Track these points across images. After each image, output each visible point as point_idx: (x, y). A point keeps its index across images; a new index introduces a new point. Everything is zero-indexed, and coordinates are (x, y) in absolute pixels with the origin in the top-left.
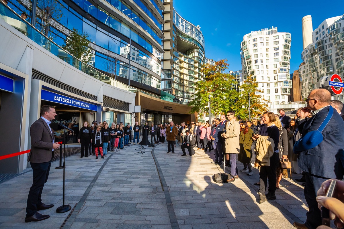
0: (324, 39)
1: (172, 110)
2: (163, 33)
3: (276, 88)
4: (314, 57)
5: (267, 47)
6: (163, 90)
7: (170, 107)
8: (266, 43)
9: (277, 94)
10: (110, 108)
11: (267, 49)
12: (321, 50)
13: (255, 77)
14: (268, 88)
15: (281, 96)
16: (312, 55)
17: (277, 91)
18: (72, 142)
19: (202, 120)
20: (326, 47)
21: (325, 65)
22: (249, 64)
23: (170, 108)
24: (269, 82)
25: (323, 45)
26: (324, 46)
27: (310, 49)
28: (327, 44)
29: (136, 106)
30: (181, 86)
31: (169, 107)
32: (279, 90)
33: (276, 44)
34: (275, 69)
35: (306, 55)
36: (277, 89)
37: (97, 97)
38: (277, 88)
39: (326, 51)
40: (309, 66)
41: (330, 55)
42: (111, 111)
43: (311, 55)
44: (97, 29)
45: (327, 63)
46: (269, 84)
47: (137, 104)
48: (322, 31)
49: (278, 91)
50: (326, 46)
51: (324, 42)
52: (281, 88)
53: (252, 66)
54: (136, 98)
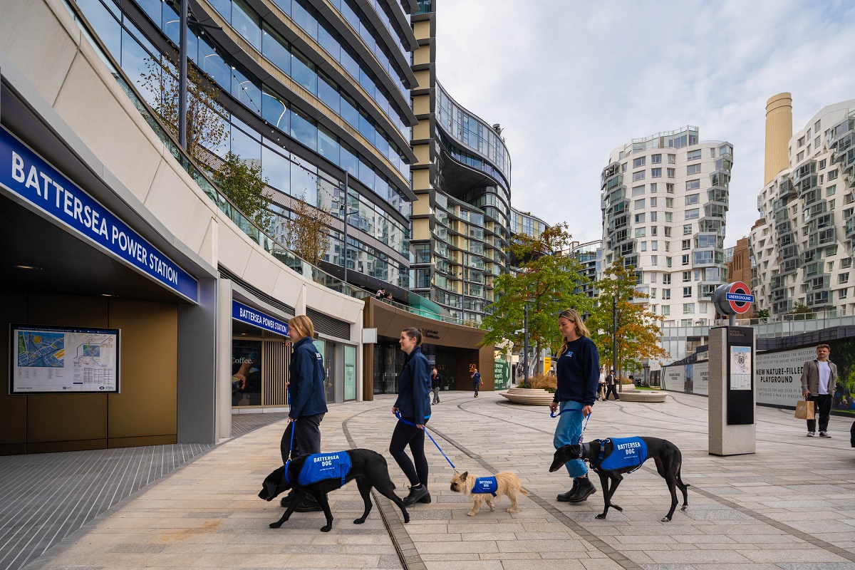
0: (819, 159)
1: (438, 338)
2: (412, 148)
3: (687, 284)
4: (790, 205)
5: (671, 181)
6: (413, 291)
7: (435, 333)
8: (668, 169)
9: (688, 300)
10: (321, 335)
11: (670, 187)
12: (809, 187)
13: (636, 257)
14: (667, 286)
15: (697, 306)
16: (785, 199)
17: (687, 292)
18: (248, 403)
19: (505, 362)
20: (822, 181)
21: (817, 225)
22: (622, 226)
23: (434, 335)
24: (669, 270)
25: (814, 174)
26: (817, 177)
27: (781, 185)
28: (825, 172)
29: (365, 330)
30: (451, 280)
31: (431, 332)
32: (695, 292)
33: (693, 173)
34: (687, 237)
35: (771, 200)
36: (690, 288)
37: (294, 310)
38: (690, 286)
39: (820, 190)
40: (776, 228)
41: (831, 201)
42: (322, 339)
43: (781, 200)
44: (262, 144)
45: (821, 220)
46: (669, 275)
47: (367, 324)
48: (814, 136)
49: (690, 292)
50: (822, 176)
51: (818, 165)
52: (699, 286)
53: (628, 230)
54: (364, 310)
